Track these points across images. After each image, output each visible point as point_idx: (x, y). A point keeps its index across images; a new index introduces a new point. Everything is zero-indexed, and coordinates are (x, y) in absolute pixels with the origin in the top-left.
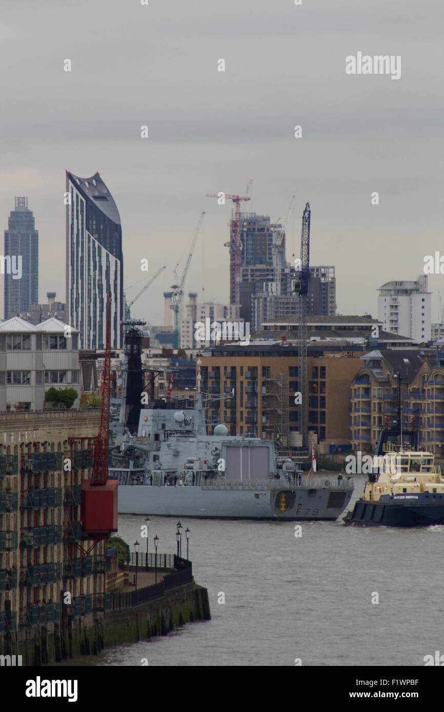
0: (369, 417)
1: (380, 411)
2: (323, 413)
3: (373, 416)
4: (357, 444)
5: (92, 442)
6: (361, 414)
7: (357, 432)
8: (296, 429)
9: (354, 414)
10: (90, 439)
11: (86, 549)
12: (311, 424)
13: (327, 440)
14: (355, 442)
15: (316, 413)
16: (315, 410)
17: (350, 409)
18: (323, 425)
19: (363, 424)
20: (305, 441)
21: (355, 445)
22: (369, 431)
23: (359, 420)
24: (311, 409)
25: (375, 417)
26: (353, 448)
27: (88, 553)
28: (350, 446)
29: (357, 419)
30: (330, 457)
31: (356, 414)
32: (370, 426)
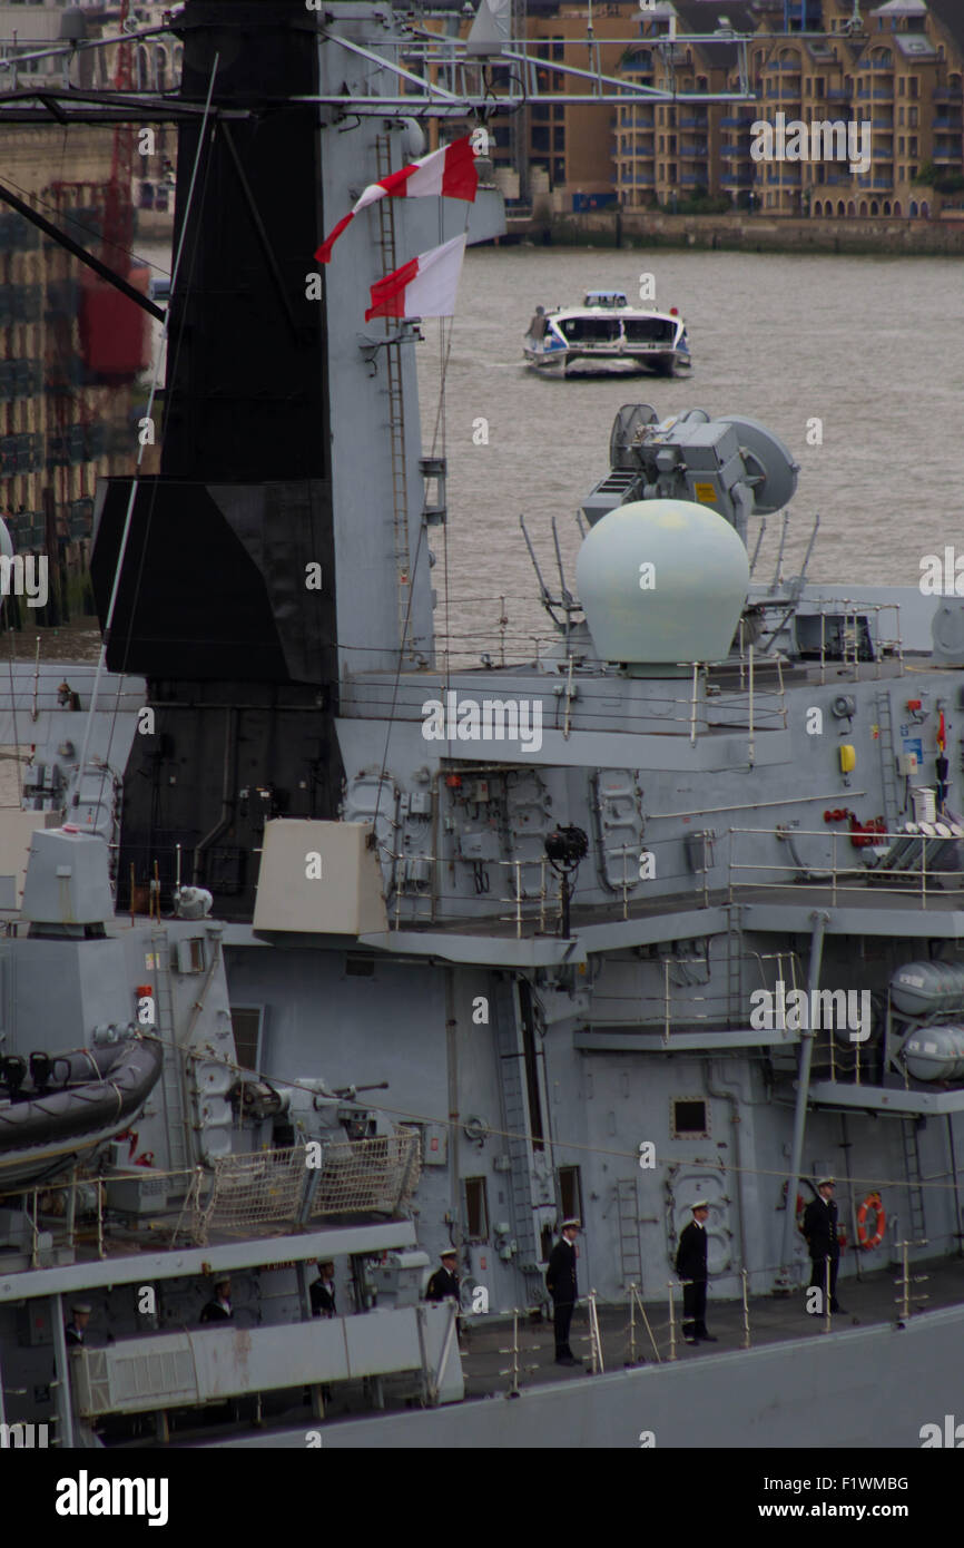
0: (651, 137)
1: (672, 124)
2: (560, 131)
3: (658, 134)
4: (627, 191)
5: (100, 191)
6: (635, 130)
7: (627, 167)
8: (507, 162)
9: (620, 132)
10: (93, 186)
11: (92, 405)
12: (536, 153)
13: (568, 184)
14: (622, 187)
15: (544, 130)
16: (544, 123)
17: (613, 122)
18: (560, 154)
19: (639, 152)
20: (524, 186)
21: (623, 193)
22: (650, 165)
23: (631, 143)
24: (537, 123)
25: (662, 138)
26: (620, 199)
27: (96, 413)
28: (614, 195)
29: (627, 139)
30: (574, 218)
31: (626, 131)
32: (653, 154)
